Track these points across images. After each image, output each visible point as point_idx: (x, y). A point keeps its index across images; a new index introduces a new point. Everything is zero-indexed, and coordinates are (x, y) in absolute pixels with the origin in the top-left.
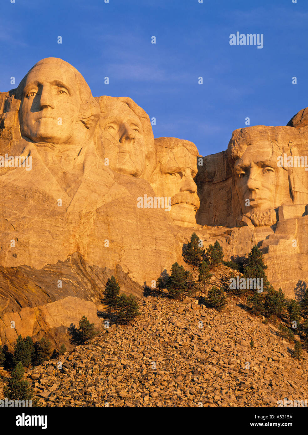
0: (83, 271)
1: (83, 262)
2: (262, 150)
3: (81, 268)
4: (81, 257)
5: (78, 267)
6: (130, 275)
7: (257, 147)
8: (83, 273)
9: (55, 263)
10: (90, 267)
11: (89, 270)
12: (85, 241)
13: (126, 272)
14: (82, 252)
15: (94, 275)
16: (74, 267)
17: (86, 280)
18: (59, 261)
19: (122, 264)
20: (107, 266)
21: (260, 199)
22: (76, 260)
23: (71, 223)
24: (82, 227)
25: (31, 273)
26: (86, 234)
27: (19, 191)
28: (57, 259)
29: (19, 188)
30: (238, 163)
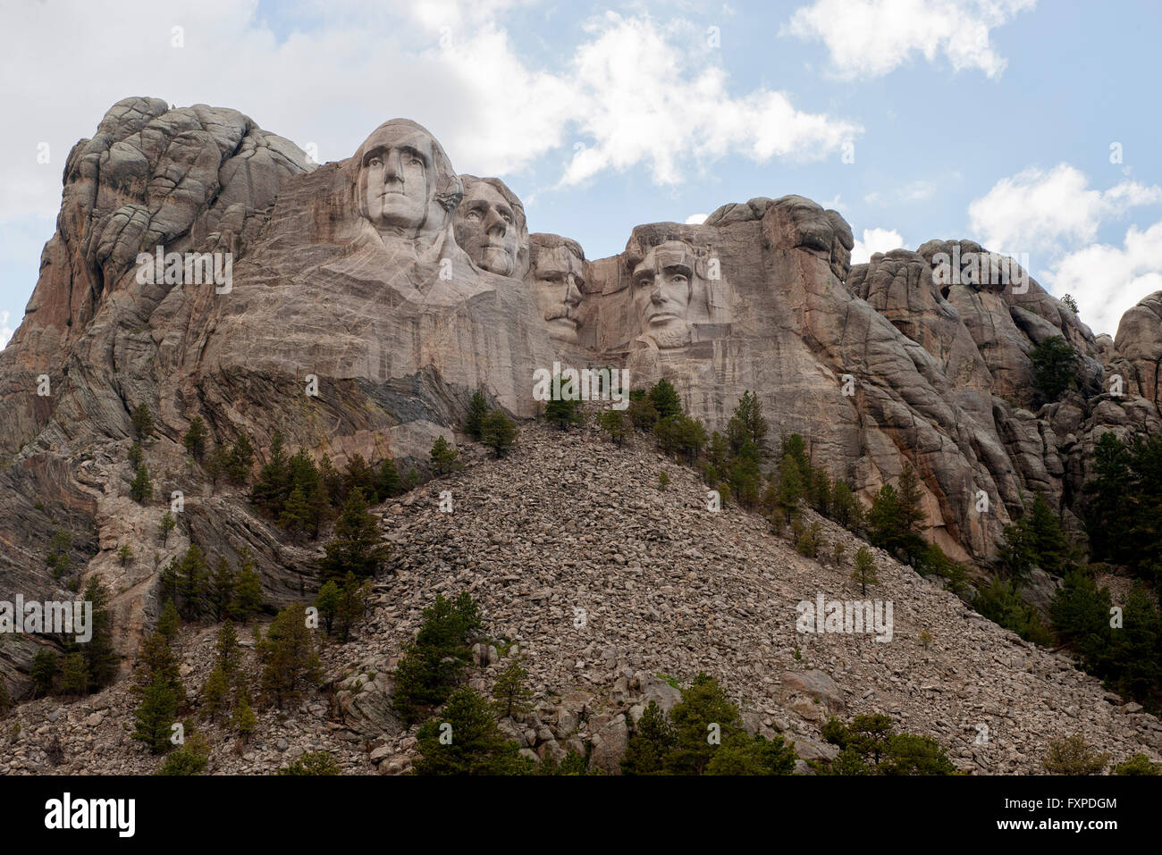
0: (439, 389)
1: (438, 378)
2: (671, 252)
3: (436, 385)
4: (435, 372)
5: (431, 383)
6: (499, 398)
7: (665, 248)
8: (438, 392)
9: (402, 377)
10: (448, 385)
11: (446, 389)
12: (442, 351)
13: (493, 394)
14: (437, 365)
15: (453, 396)
16: (426, 383)
17: (441, 402)
18: (407, 375)
19: (489, 383)
20: (470, 384)
21: (668, 314)
22: (429, 376)
23: (424, 328)
24: (438, 332)
25: (369, 387)
26: (443, 343)
27: (355, 285)
28: (405, 372)
29: (355, 280)
30: (639, 268)
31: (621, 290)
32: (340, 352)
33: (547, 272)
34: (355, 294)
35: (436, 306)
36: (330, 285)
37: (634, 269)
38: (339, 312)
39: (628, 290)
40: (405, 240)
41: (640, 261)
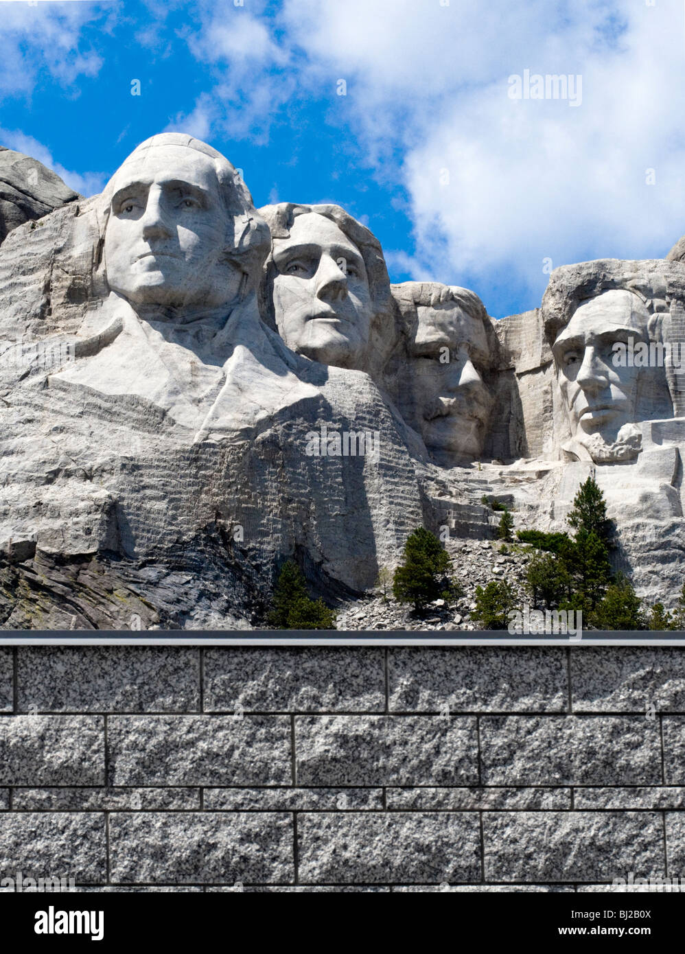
2: (609, 309)
7: (599, 303)
27: (99, 402)
28: (175, 537)
29: (99, 395)
30: (564, 336)
31: (544, 367)
32: (76, 513)
33: (426, 345)
34: (101, 417)
35: (222, 430)
36: (62, 404)
37: (556, 336)
38: (75, 448)
39: (552, 366)
40: (178, 326)
41: (563, 324)
